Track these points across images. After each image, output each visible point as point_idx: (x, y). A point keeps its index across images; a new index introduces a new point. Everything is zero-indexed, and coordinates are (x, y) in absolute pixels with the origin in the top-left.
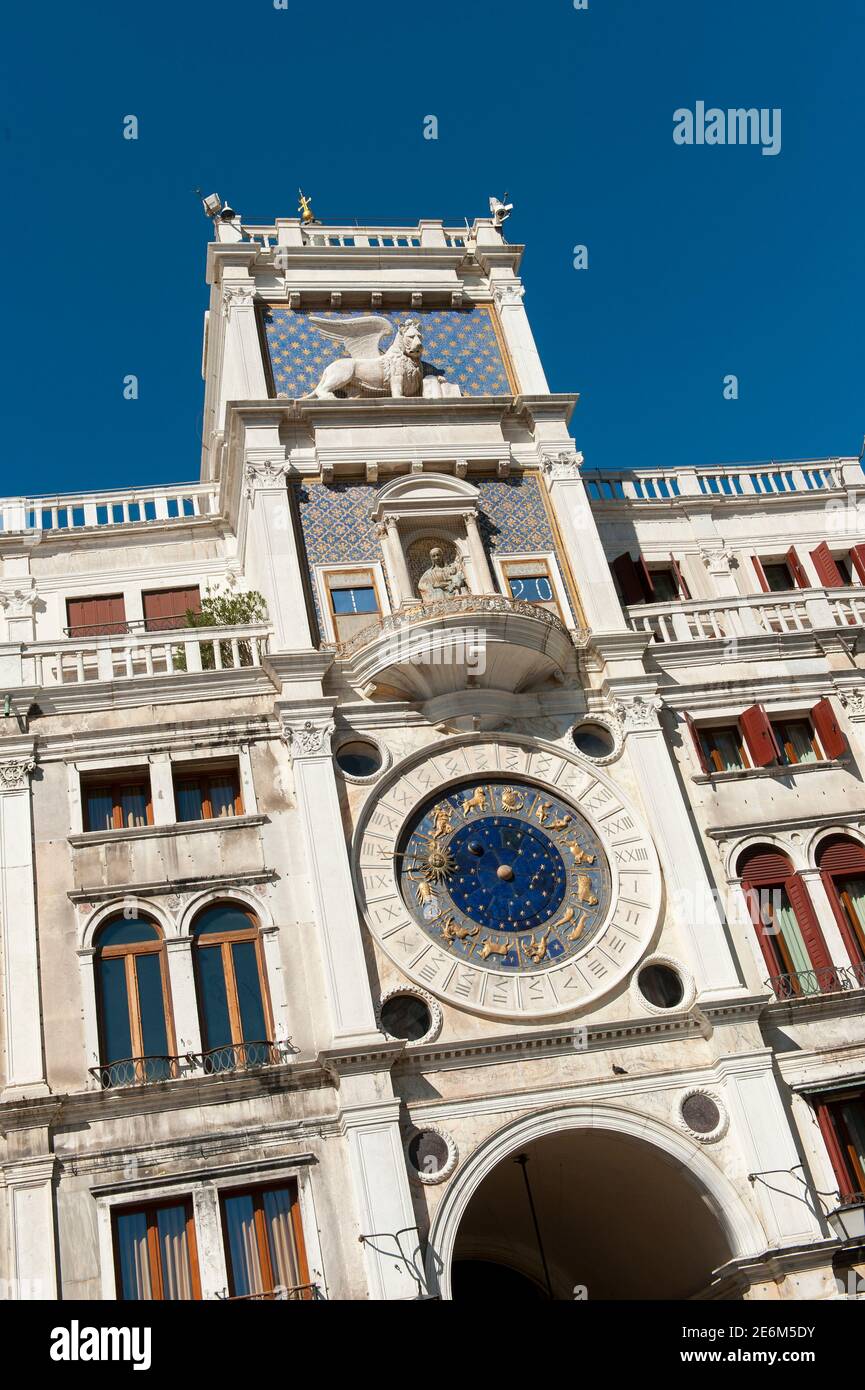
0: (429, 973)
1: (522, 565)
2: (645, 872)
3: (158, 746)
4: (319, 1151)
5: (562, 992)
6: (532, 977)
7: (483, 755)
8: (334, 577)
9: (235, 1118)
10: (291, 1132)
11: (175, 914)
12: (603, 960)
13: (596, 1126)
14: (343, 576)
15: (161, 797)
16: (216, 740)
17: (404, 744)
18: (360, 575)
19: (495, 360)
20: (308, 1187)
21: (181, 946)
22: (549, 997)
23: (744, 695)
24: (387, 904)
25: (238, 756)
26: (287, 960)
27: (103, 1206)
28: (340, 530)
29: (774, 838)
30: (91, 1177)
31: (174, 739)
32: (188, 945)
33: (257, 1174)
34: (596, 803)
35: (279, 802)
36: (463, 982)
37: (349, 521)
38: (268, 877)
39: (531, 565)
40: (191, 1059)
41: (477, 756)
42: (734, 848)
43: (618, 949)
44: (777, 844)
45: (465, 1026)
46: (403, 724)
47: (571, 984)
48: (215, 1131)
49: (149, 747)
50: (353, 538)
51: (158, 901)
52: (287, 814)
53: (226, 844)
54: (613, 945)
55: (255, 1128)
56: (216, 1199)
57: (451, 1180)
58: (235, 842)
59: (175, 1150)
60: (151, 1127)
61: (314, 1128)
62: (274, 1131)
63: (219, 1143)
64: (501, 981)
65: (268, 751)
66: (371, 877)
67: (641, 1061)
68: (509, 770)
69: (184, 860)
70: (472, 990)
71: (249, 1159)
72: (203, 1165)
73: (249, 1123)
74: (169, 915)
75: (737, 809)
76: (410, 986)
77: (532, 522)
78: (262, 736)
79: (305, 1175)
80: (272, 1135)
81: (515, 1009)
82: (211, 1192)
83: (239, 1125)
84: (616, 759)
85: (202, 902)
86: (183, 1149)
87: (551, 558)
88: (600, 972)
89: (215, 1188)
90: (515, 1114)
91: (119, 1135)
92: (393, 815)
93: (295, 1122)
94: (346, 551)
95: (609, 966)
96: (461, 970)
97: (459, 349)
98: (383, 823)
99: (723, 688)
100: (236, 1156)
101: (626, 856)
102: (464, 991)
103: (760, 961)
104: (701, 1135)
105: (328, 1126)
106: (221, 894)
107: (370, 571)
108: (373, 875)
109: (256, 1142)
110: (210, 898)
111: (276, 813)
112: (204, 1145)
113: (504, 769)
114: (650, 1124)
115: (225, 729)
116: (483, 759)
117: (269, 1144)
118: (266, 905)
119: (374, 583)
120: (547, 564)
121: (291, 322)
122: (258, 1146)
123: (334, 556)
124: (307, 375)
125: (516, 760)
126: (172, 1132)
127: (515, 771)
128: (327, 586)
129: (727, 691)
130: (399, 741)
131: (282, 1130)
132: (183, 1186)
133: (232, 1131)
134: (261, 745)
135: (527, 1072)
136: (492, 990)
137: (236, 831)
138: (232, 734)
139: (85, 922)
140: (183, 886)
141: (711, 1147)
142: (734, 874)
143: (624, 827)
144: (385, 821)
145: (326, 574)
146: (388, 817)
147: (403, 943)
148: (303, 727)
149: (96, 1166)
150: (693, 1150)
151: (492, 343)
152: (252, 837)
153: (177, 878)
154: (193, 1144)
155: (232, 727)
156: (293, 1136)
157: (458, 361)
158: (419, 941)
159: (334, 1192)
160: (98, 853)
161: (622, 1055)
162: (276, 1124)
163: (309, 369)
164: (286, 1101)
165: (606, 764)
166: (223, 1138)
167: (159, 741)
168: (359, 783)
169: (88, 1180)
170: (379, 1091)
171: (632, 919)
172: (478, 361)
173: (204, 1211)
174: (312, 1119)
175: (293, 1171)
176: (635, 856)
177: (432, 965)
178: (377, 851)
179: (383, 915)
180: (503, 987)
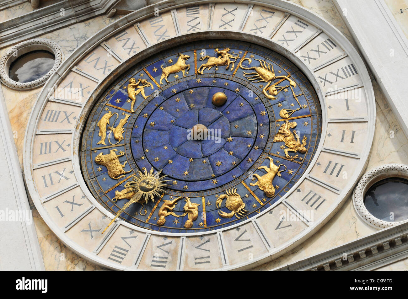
2: (355, 87)
5: (273, 235)
6: (237, 228)
7: (162, 26)
12: (318, 190)
17: (77, 39)
22: (257, 244)
24: (69, 196)
36: (159, 253)
41: (156, 29)
43: (335, 172)
47: (285, 224)
54: (329, 171)
64: (202, 242)
66: (50, 175)
68: (191, 32)
70: (170, 258)
88: (313, 201)
92: (70, 109)
95: (326, 194)
96: (156, 241)
98: (60, 119)
101: (331, 78)
108: (52, 171)
116: (163, 30)
125: (197, 21)
127: (197, 31)
130: (72, 38)
143: (326, 50)
144: (62, 116)
146: (65, 112)
147: (90, 230)
158: (106, 225)
168: (31, 88)
171: (348, 138)
176: (341, 74)
177: (123, 245)
178: (55, 147)
179: (66, 208)
180: (203, 247)
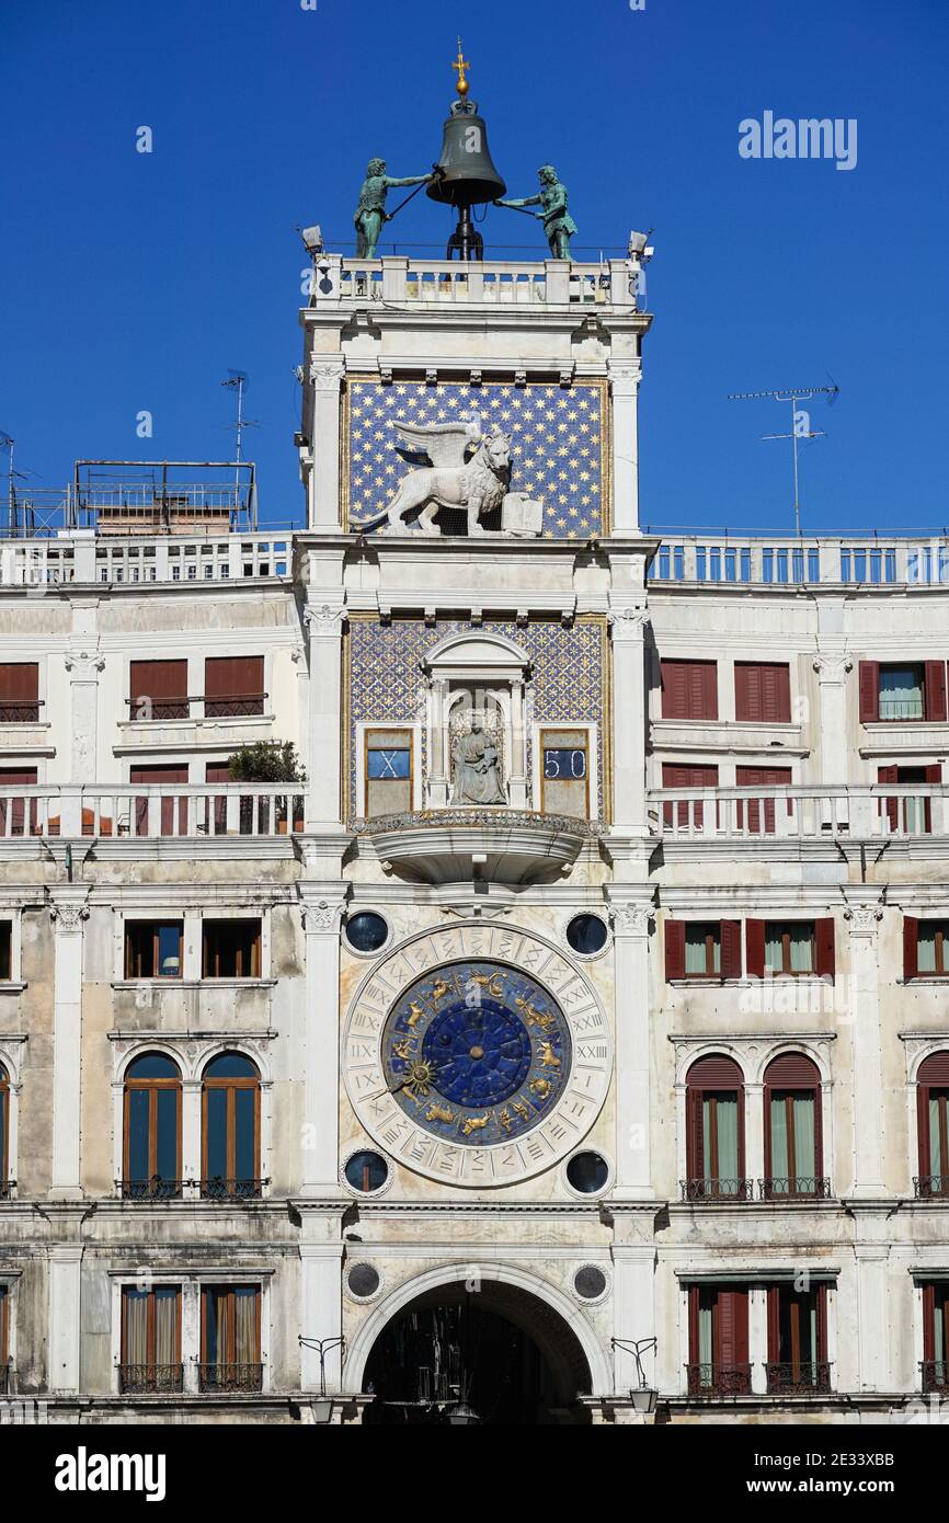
0: (391, 1137)
1: (561, 735)
2: (600, 1068)
3: (192, 903)
4: (280, 1267)
5: (498, 1166)
6: (477, 1151)
7: (480, 939)
8: (375, 735)
9: (221, 1234)
10: (261, 1250)
11: (191, 1060)
12: (542, 1143)
13: (500, 1280)
14: (383, 735)
15: (191, 952)
16: (242, 902)
17: (409, 923)
18: (400, 735)
19: (594, 464)
20: (268, 1293)
21: (194, 1089)
22: (487, 1169)
23: (749, 899)
24: (367, 1072)
25: (260, 919)
26: (278, 1112)
27: (116, 1284)
28: (390, 679)
29: (731, 1049)
30: (109, 1262)
31: (206, 898)
32: (199, 1088)
33: (231, 1277)
34: (572, 998)
35: (291, 968)
36: (419, 1148)
37: (400, 669)
38: (271, 1036)
39: (572, 736)
40: (191, 1183)
41: (475, 940)
42: (691, 1054)
43: (558, 1136)
44: (733, 1055)
45: (413, 1185)
46: (411, 902)
47: (510, 1161)
48: (204, 1241)
49: (185, 903)
50: (400, 690)
51: (180, 1047)
52: (295, 980)
53: (241, 1001)
54: (554, 1132)
55: (234, 1243)
56: (199, 1291)
57: (377, 1304)
58: (249, 1000)
59: (173, 1252)
60: (156, 1232)
61: (279, 1250)
62: (248, 1248)
63: (205, 1251)
64: (451, 1151)
65: (288, 915)
66: (358, 1046)
67: (552, 1234)
68: (500, 956)
69: (204, 1012)
71: (226, 1265)
72: (192, 1266)
73: (231, 1238)
74: (187, 1060)
75: (705, 1017)
76: (372, 1147)
77: (585, 682)
78: (284, 901)
79: (267, 1283)
80: (247, 1250)
81: (457, 1177)
82: (196, 1285)
83: (222, 1239)
84: (601, 956)
85: (215, 1052)
86: (178, 1252)
87: (593, 727)
88: (535, 1152)
89: (198, 1283)
90: (438, 1261)
91: (132, 1234)
92: (387, 991)
93: (266, 1242)
94: (391, 706)
95: (546, 1150)
97: (556, 446)
98: (376, 997)
99: (728, 891)
100: (217, 1262)
101: (587, 1052)
102: (418, 1155)
103: (682, 1161)
104: (584, 1300)
105: (289, 1250)
106: (231, 1047)
107: (409, 731)
108: (361, 1045)
109: (233, 1254)
110: (221, 1049)
111: (286, 978)
112: (195, 1251)
113: (496, 956)
114: (545, 1285)
115: (253, 893)
116: (479, 943)
117: (244, 1257)
118: (267, 1063)
119: (412, 746)
120: (587, 736)
121: (379, 401)
122: (235, 1257)
123: (378, 712)
124: (387, 478)
125: (508, 947)
126: (172, 1238)
127: (505, 958)
128: (366, 746)
129: (731, 894)
131: (254, 1247)
132: (176, 1277)
133: (216, 1242)
134: (282, 909)
135: (455, 1229)
136: (440, 1156)
137: (250, 991)
138: (258, 898)
139: (121, 1059)
140: (200, 1036)
141: (591, 1310)
142: (682, 1079)
143: (592, 1024)
144: (379, 995)
145: (367, 731)
146: (383, 992)
147: (375, 1107)
148: (317, 904)
149: (114, 1254)
150: (575, 1310)
151: (595, 439)
152: (263, 997)
153: (197, 1031)
154: (186, 1250)
155: (258, 892)
156: (263, 1254)
157: (551, 464)
158: (389, 1108)
159: (288, 1297)
160: (135, 998)
161: (537, 1226)
162: (249, 1243)
163: (390, 470)
164: (261, 1225)
165: (591, 960)
166: (209, 1247)
167: (194, 898)
168: (362, 957)
169: (107, 1264)
170: (330, 1232)
171: (577, 1111)
172: (574, 463)
173: (189, 1299)
174: (279, 1243)
175: (259, 1279)
176: (595, 1052)
177: (395, 1130)
178: (367, 1022)
179: (363, 1081)
180: (452, 1156)
